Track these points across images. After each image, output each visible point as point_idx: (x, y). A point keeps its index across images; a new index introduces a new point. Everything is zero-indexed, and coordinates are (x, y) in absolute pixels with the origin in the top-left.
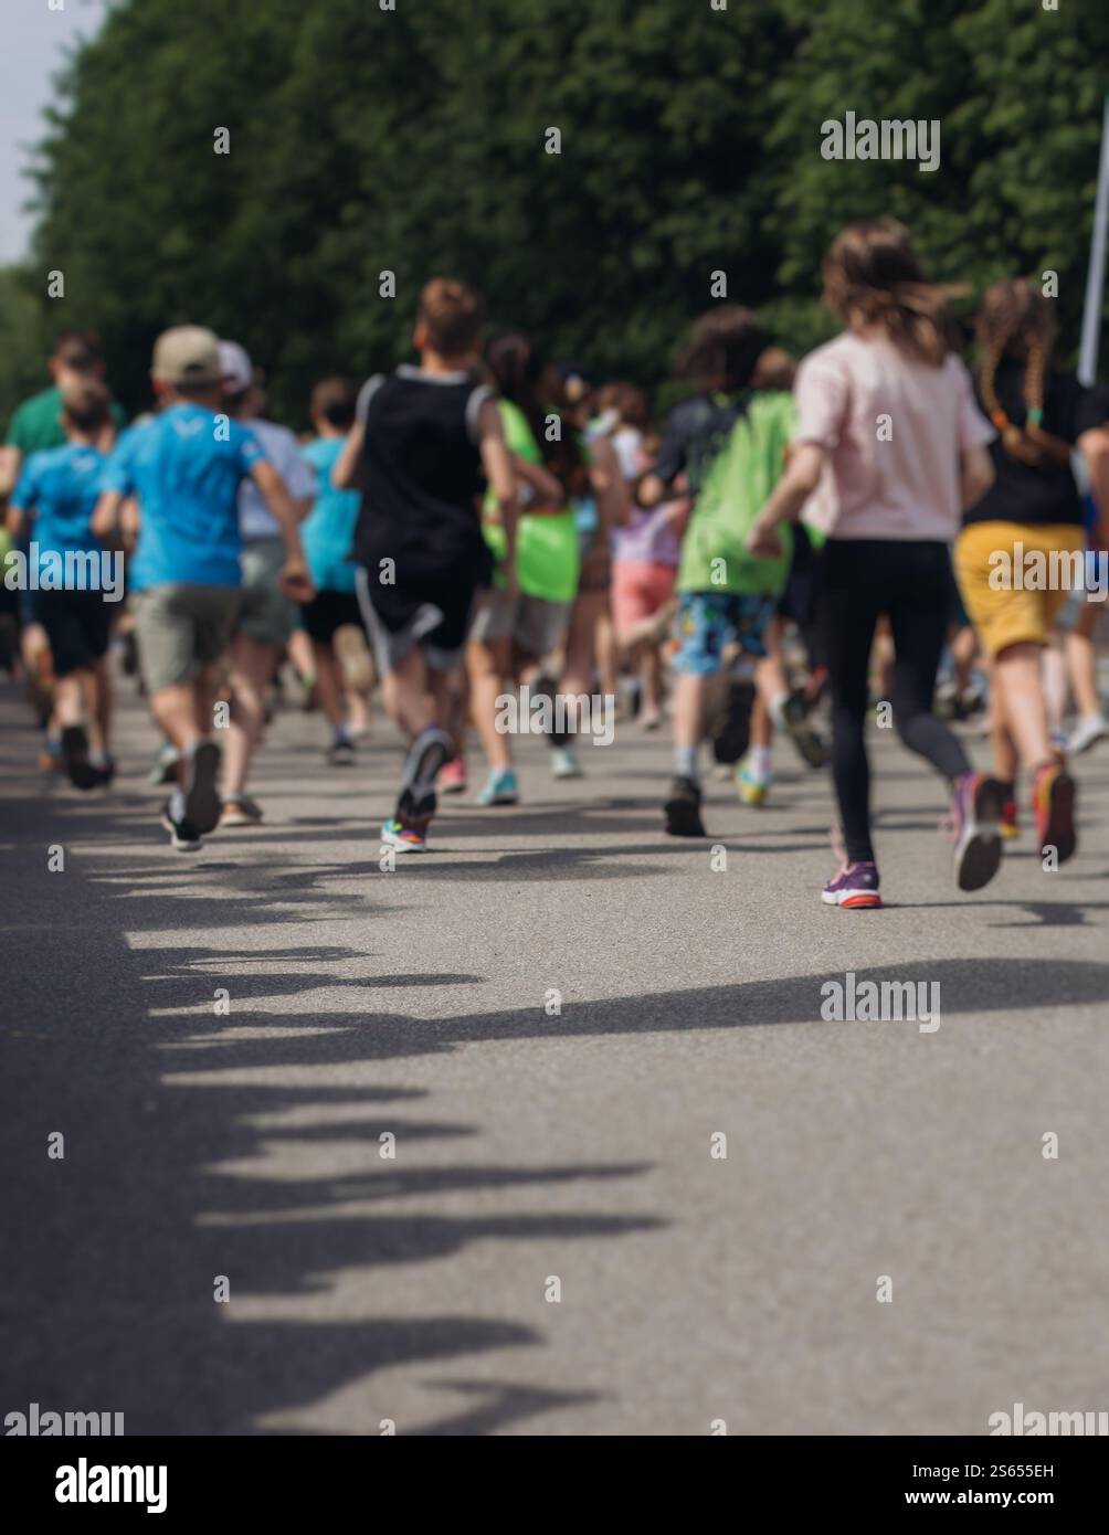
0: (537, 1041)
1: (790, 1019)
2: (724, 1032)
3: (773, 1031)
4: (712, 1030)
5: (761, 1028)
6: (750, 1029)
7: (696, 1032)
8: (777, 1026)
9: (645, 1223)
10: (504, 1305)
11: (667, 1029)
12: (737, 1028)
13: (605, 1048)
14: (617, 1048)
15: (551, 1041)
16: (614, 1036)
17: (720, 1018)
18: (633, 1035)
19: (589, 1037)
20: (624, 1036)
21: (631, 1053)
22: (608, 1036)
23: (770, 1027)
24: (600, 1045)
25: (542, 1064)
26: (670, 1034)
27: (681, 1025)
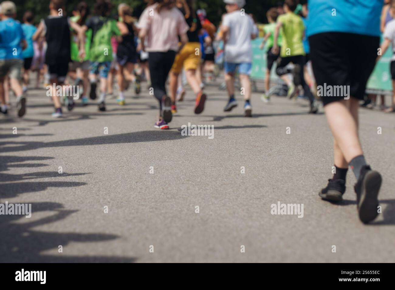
0: (63, 147)
1: (113, 143)
2: (100, 145)
3: (110, 145)
4: (98, 145)
5: (108, 144)
6: (106, 145)
7: (95, 145)
8: (111, 144)
9: (84, 184)
10: (56, 199)
11: (89, 145)
12: (103, 145)
13: (77, 149)
14: (79, 149)
15: (66, 147)
16: (78, 146)
17: (100, 142)
18: (82, 146)
19: (74, 146)
20: (80, 146)
21: (82, 149)
22: (77, 146)
23: (109, 144)
24: (76, 148)
25: (64, 152)
26: (89, 146)
27: (92, 144)
